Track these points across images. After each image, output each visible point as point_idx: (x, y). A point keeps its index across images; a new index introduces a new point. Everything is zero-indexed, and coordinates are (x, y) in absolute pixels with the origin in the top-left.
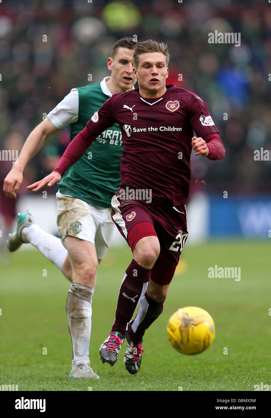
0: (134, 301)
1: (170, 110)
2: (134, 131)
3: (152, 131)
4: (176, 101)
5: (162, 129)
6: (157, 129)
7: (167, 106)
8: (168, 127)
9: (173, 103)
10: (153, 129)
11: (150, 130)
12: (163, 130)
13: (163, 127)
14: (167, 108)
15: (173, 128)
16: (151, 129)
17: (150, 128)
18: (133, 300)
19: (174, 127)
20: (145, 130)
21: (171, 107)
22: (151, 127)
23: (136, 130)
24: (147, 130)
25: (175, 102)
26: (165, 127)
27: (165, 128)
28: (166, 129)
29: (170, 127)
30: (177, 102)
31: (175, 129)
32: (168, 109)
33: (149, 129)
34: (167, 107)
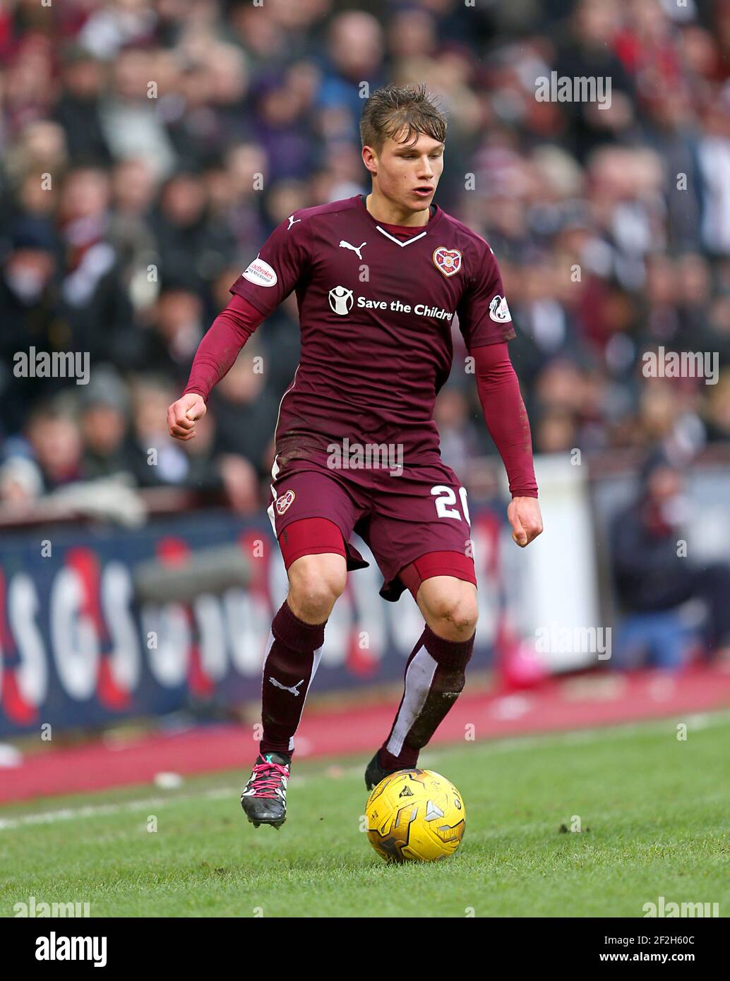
0: (297, 693)
1: (442, 269)
2: (359, 305)
3: (397, 310)
4: (456, 252)
5: (420, 310)
6: (410, 308)
7: (436, 259)
8: (433, 308)
9: (449, 255)
10: (402, 306)
11: (395, 307)
12: (421, 313)
13: (423, 307)
14: (438, 264)
15: (442, 313)
16: (397, 306)
17: (396, 303)
18: (294, 691)
19: (443, 310)
20: (383, 305)
21: (445, 263)
22: (398, 302)
23: (364, 303)
24: (389, 306)
25: (455, 254)
26: (427, 307)
27: (426, 310)
28: (428, 312)
29: (437, 309)
30: (459, 254)
31: (445, 315)
32: (439, 266)
33: (393, 304)
34: (436, 262)
